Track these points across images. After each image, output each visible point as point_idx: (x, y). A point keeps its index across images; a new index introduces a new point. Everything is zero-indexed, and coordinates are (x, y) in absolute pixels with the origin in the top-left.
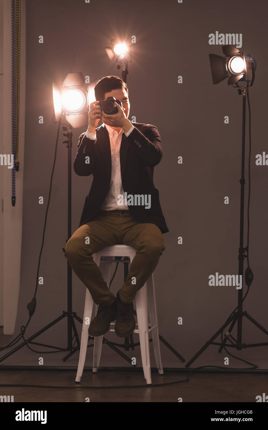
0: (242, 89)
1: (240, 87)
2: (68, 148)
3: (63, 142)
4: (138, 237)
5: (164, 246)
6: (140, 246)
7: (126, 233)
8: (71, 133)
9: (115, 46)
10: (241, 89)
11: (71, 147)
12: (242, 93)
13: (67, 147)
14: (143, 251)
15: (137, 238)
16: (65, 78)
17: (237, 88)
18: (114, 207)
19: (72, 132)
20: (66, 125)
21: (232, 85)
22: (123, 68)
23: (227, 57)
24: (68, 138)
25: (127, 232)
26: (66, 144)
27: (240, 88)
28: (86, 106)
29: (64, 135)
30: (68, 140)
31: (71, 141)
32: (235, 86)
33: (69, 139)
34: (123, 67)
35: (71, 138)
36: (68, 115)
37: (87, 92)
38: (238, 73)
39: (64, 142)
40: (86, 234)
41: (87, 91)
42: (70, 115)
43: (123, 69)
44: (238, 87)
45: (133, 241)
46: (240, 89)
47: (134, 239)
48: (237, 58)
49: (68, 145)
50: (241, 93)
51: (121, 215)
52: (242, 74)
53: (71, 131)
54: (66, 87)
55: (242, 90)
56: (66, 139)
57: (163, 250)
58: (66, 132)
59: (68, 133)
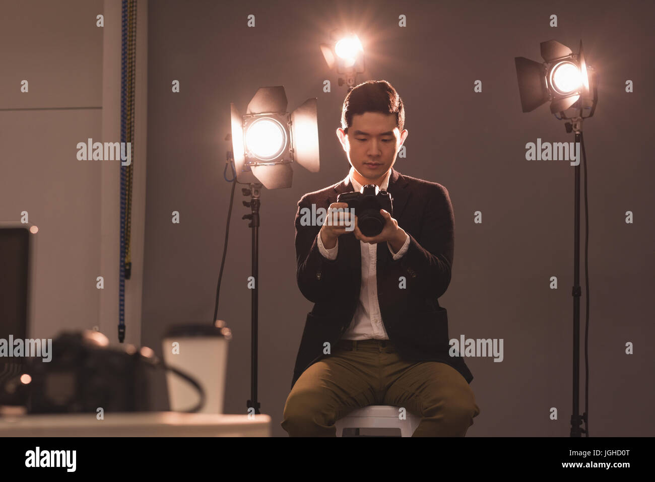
0: (572, 121)
1: (569, 119)
2: (251, 229)
3: (242, 216)
4: (424, 389)
5: (477, 407)
6: (432, 407)
7: (392, 383)
8: (258, 200)
9: (338, 43)
10: (571, 123)
11: (258, 226)
12: (574, 129)
13: (251, 225)
14: (437, 417)
15: (421, 392)
16: (253, 97)
17: (564, 121)
18: (367, 335)
19: (260, 199)
20: (248, 185)
21: (556, 115)
22: (348, 83)
23: (547, 63)
24: (252, 210)
25: (395, 381)
26: (249, 221)
27: (569, 121)
28: (288, 149)
29: (245, 204)
30: (253, 214)
31: (258, 214)
32: (560, 117)
33: (254, 212)
34: (350, 82)
35: (258, 210)
36: (256, 165)
37: (290, 125)
38: (568, 93)
39: (245, 217)
40: (323, 382)
41: (291, 123)
42: (259, 165)
43: (349, 86)
44: (565, 118)
45: (410, 397)
46: (569, 123)
47: (413, 394)
48: (567, 65)
49: (252, 222)
50: (572, 129)
51: (381, 348)
52: (577, 93)
53: (258, 196)
54: (252, 114)
55: (574, 123)
56: (249, 211)
57: (476, 414)
58: (248, 199)
59: (253, 201)
